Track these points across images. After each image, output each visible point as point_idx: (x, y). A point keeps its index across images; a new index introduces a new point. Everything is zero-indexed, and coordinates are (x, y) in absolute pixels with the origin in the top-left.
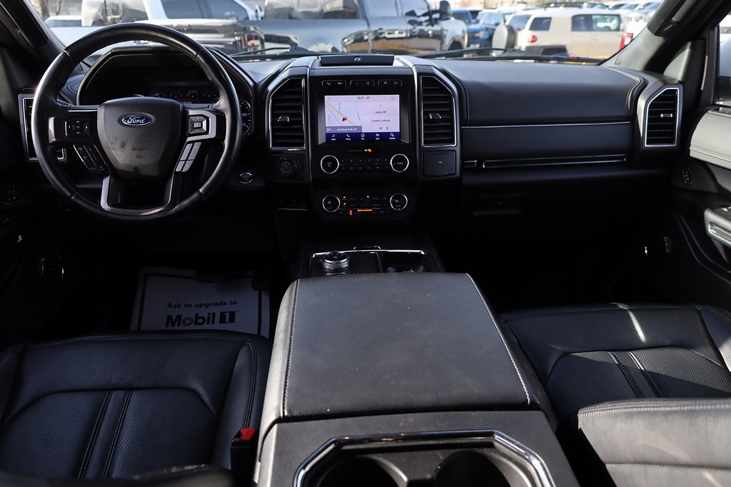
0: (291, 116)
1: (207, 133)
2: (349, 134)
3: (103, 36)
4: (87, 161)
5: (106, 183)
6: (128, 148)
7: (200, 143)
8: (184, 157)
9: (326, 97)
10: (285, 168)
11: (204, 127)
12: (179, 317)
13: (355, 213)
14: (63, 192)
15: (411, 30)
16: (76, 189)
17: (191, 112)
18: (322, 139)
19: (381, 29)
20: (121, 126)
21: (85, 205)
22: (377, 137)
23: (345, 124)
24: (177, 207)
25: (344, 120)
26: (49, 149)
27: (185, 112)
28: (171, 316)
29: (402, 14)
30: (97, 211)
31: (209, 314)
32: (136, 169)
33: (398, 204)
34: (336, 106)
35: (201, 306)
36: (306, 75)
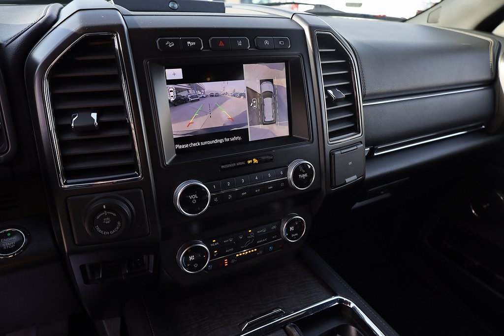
13: (233, 261)
33: (293, 232)
36: (122, 26)
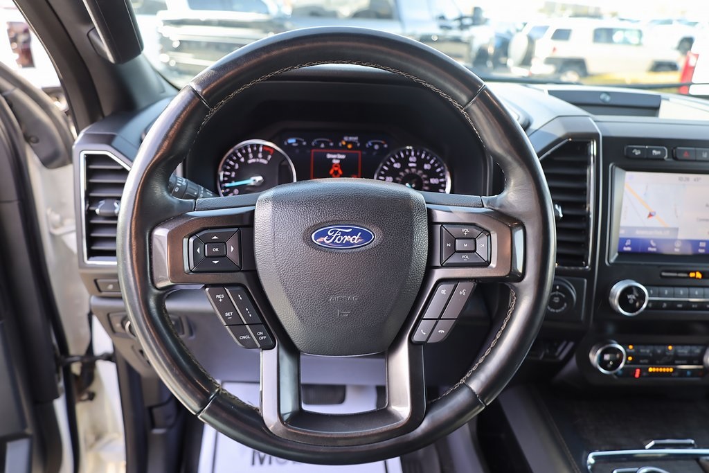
1: (487, 264)
2: (654, 240)
4: (235, 322)
7: (472, 284)
8: (431, 312)
9: (627, 176)
11: (481, 250)
13: (644, 374)
20: (309, 249)
22: (702, 248)
23: (653, 222)
25: (650, 215)
36: (599, 135)
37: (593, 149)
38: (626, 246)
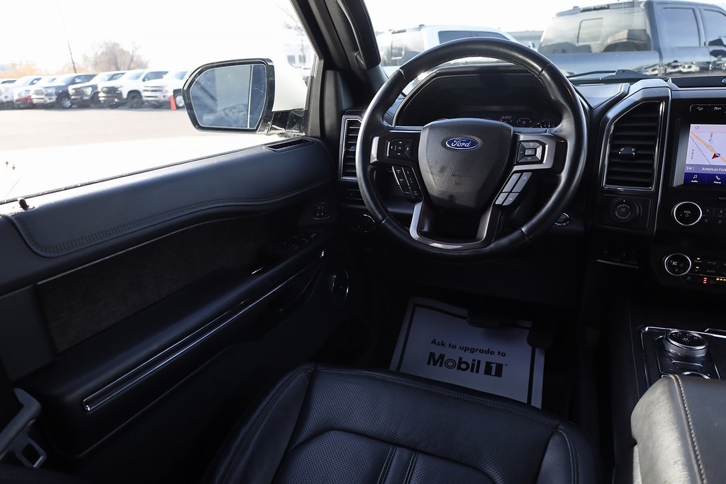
0: (638, 148)
1: (541, 162)
2: (719, 176)
3: (441, 52)
4: (404, 184)
5: (417, 209)
6: (448, 172)
7: (531, 173)
8: (507, 188)
9: (692, 126)
10: (621, 213)
11: (539, 155)
12: (442, 356)
14: (376, 215)
15: (715, 62)
16: (387, 211)
17: (522, 138)
18: (678, 180)
19: (676, 62)
20: (444, 149)
21: (394, 231)
23: (716, 162)
24: (492, 245)
25: (715, 156)
26: (369, 168)
27: (516, 137)
28: (434, 354)
29: (705, 44)
30: (405, 239)
31: (474, 360)
32: (452, 197)
34: (706, 137)
35: (466, 349)
37: (662, 107)
38: (694, 180)
